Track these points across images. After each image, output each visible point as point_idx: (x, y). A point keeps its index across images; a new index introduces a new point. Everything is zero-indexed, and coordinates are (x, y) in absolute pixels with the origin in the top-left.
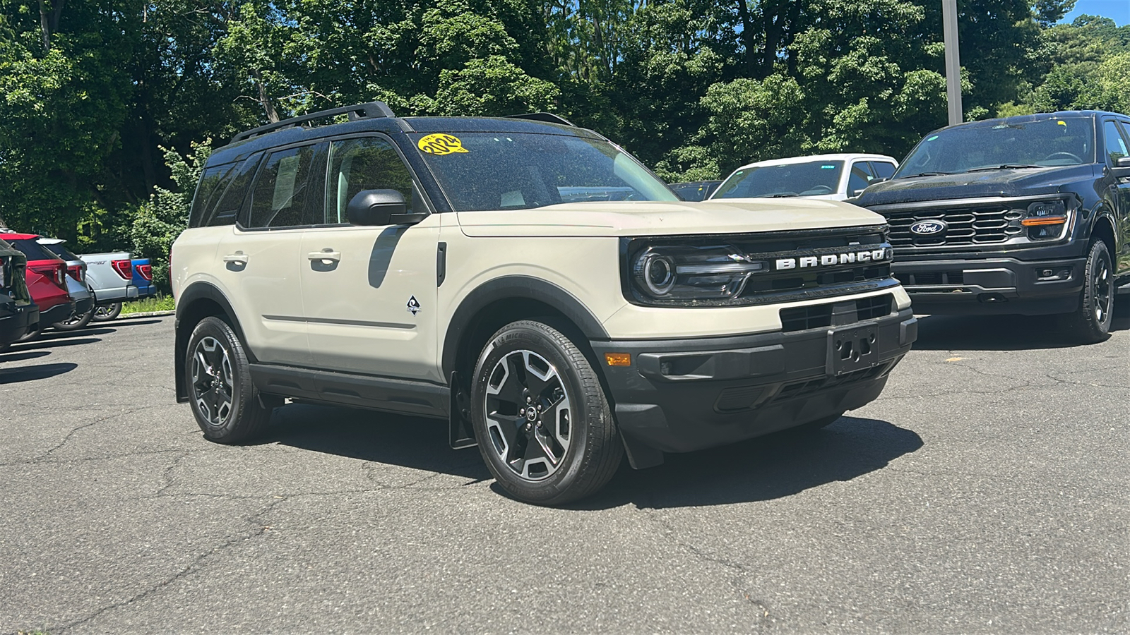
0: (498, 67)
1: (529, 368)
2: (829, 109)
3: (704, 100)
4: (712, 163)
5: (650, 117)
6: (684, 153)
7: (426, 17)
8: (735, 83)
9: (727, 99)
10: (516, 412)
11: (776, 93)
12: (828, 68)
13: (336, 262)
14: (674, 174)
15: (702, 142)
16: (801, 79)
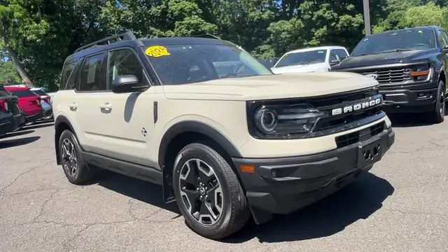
0: (195, 20)
1: (200, 168)
2: (313, 30)
3: (269, 29)
4: (272, 51)
5: (249, 35)
6: (262, 47)
7: (169, 3)
8: (279, 22)
9: (278, 28)
10: (195, 189)
11: (294, 25)
12: (312, 15)
13: (110, 109)
14: (259, 55)
15: (268, 43)
16: (302, 19)
